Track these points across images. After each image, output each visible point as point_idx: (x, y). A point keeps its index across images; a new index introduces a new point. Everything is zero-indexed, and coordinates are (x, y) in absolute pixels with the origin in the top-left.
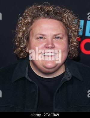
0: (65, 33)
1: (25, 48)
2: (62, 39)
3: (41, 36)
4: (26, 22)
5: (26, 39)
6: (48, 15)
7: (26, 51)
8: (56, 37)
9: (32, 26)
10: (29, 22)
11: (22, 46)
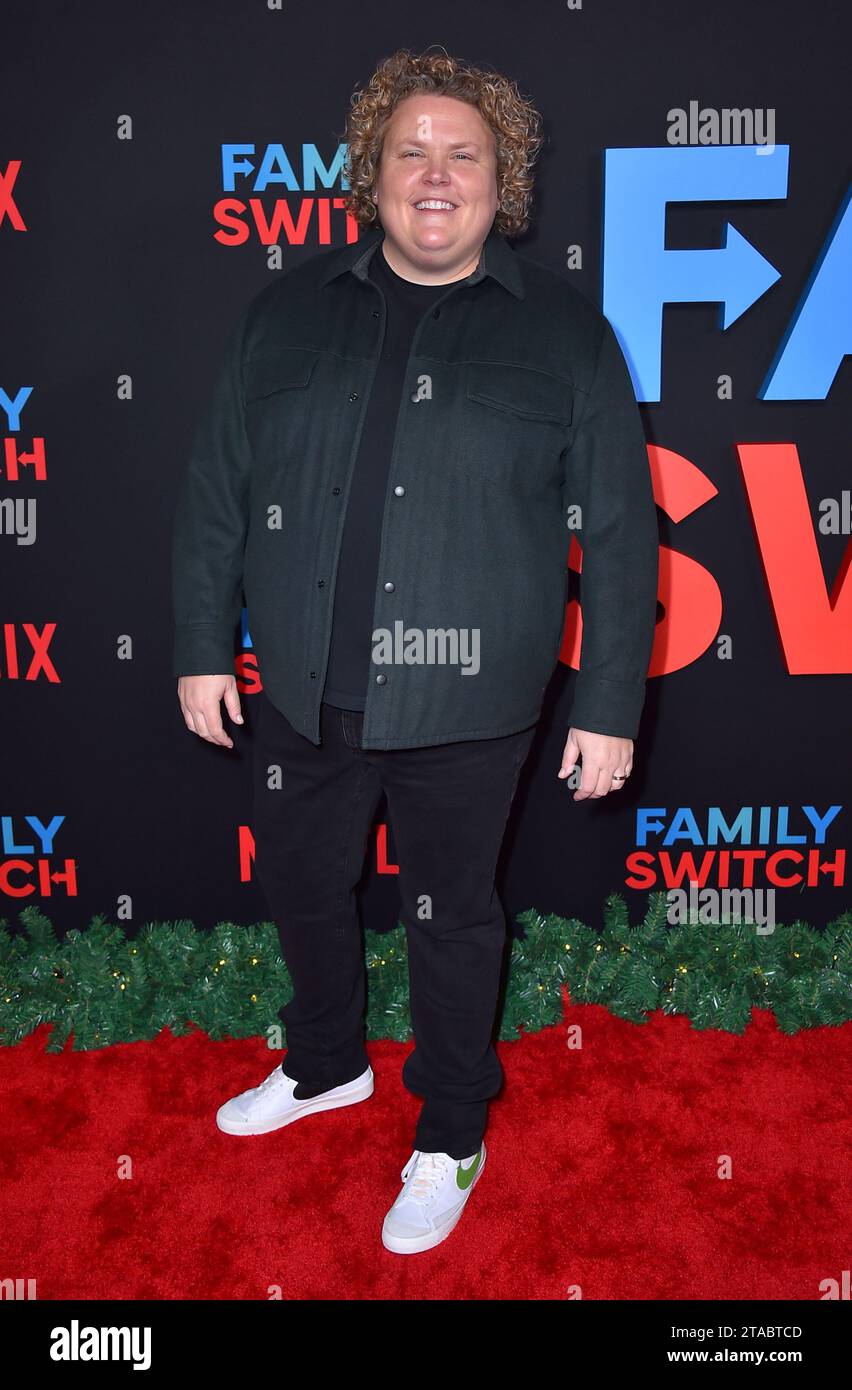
0: (488, 147)
1: (370, 189)
2: (477, 161)
3: (414, 149)
4: (373, 104)
5: (372, 161)
6: (439, 85)
7: (372, 201)
8: (457, 154)
9: (390, 120)
10: (382, 108)
11: (360, 183)
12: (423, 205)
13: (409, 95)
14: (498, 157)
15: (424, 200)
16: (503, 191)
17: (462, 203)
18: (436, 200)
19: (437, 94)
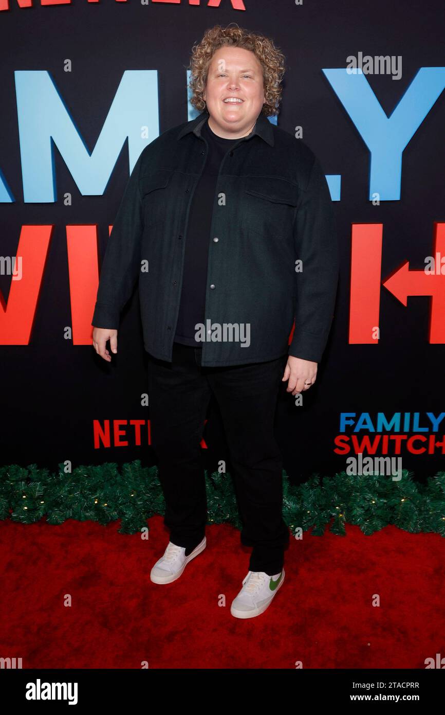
1: (202, 93)
2: (253, 79)
4: (203, 52)
6: (234, 42)
7: (203, 99)
8: (243, 75)
11: (197, 90)
12: (227, 100)
13: (220, 47)
14: (264, 77)
16: (267, 94)
17: (246, 99)
18: (234, 98)
19: (233, 46)
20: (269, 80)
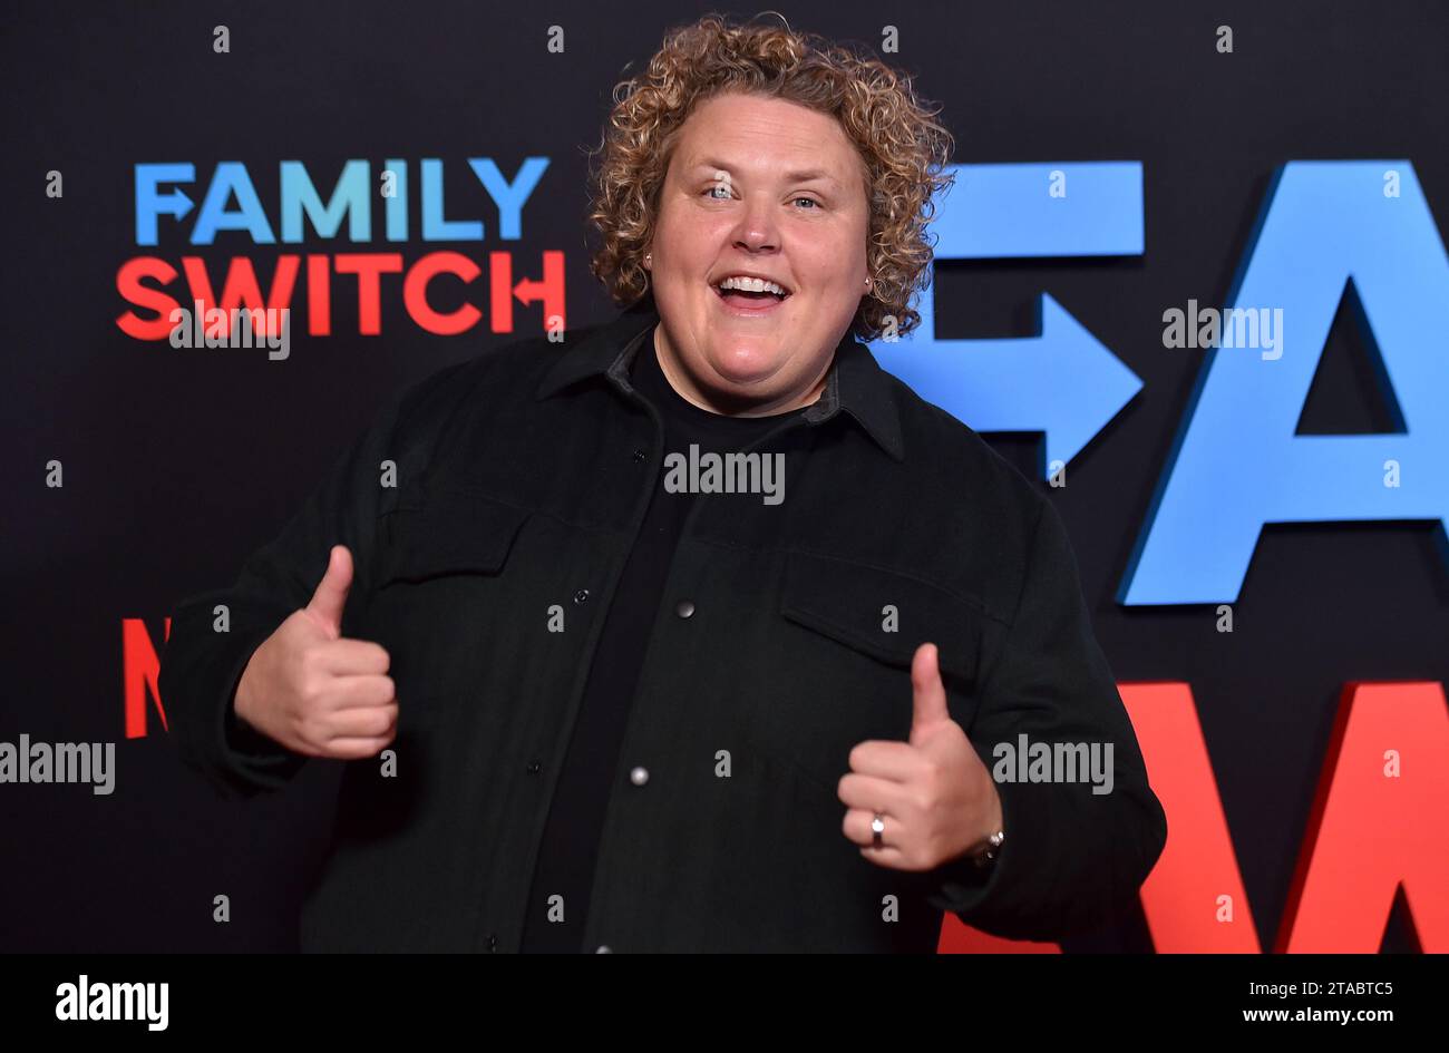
0: (853, 185)
1: (639, 245)
4: (652, 103)
5: (646, 197)
6: (770, 77)
7: (641, 264)
8: (803, 196)
9: (683, 129)
10: (668, 109)
11: (622, 234)
12: (730, 284)
13: (717, 90)
14: (872, 204)
15: (733, 276)
16: (880, 260)
17: (798, 288)
18: (753, 277)
19: (766, 95)
20: (888, 216)
